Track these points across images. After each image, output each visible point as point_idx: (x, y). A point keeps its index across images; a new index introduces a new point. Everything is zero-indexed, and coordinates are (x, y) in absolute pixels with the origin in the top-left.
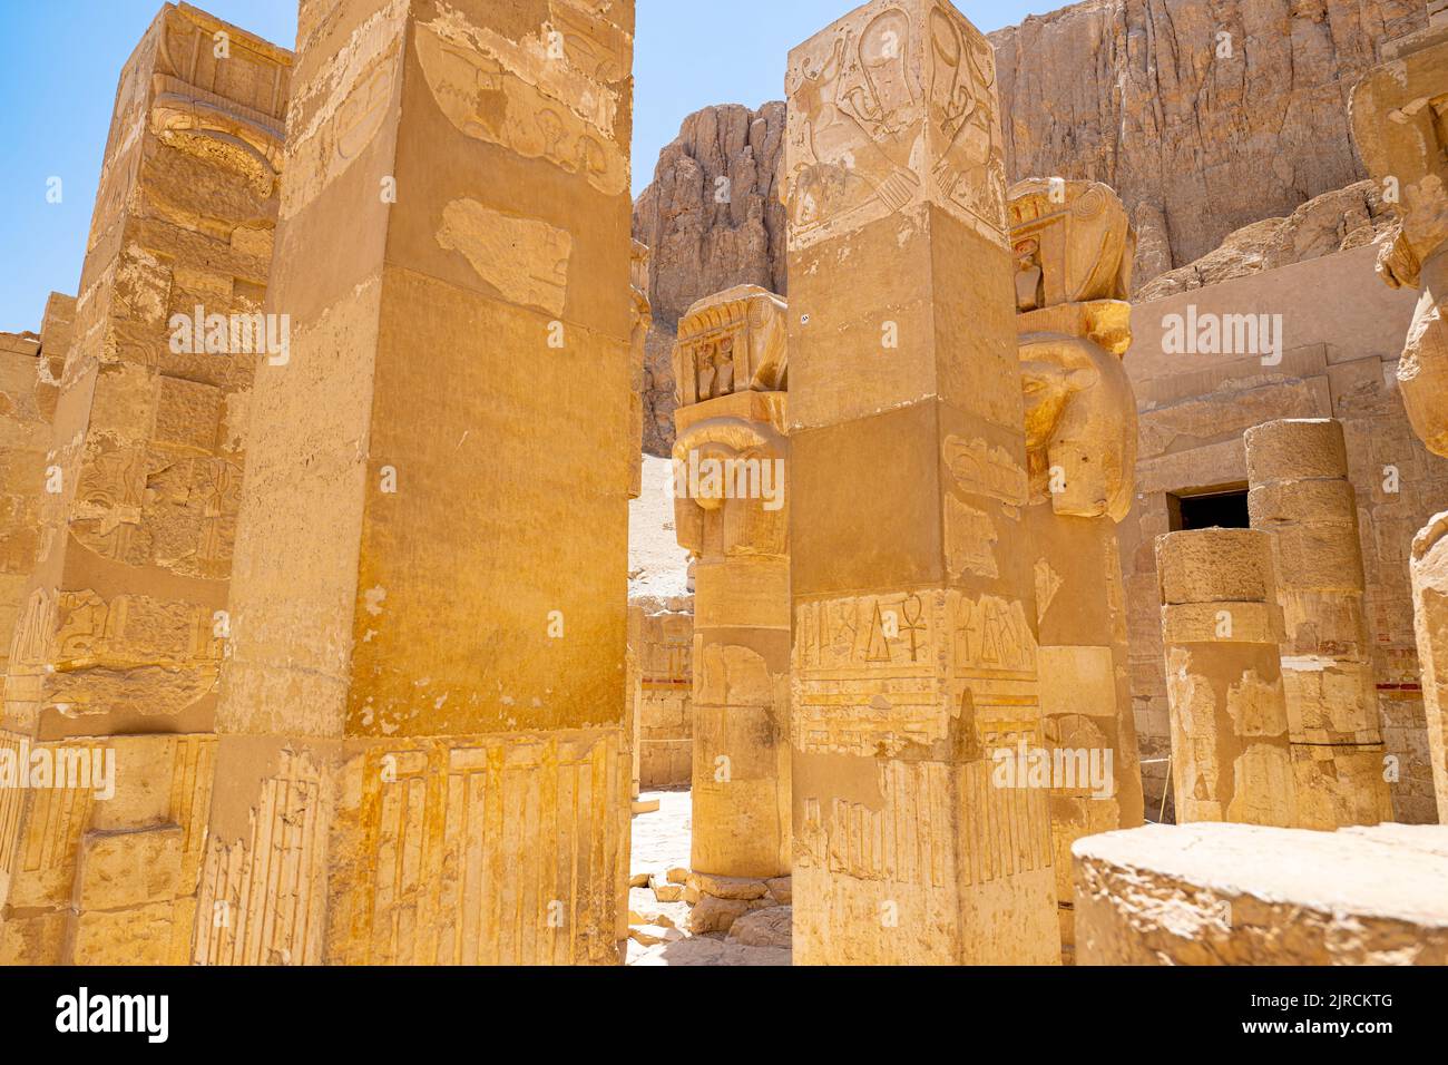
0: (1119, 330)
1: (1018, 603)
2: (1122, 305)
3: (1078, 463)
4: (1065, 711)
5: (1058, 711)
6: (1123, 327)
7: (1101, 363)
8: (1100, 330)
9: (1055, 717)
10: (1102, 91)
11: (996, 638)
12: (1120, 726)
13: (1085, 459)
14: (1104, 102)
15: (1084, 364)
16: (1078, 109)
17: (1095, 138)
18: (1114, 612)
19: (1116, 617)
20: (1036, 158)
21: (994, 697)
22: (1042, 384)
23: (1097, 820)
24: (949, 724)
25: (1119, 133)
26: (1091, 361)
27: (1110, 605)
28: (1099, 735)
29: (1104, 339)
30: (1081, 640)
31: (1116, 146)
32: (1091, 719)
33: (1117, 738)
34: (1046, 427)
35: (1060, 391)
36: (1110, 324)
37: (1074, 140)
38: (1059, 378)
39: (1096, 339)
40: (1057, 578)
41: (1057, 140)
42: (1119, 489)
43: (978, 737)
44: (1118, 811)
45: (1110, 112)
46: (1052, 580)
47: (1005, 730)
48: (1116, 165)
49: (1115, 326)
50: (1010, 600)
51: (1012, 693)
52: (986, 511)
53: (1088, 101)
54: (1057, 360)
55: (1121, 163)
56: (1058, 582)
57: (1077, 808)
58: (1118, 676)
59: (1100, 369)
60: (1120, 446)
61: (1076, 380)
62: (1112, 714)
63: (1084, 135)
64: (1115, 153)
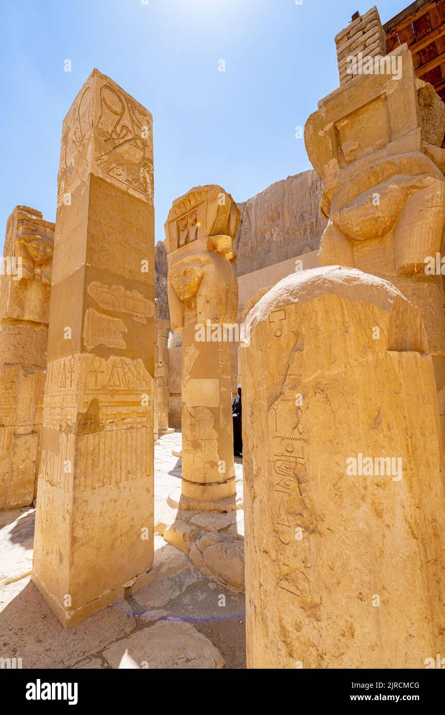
0: (227, 248)
1: (140, 360)
2: (227, 237)
3: (205, 303)
4: (198, 405)
5: (196, 405)
6: (228, 247)
7: (216, 262)
8: (220, 249)
9: (194, 408)
10: (312, 201)
11: (120, 376)
12: (221, 411)
13: (208, 302)
14: (313, 205)
15: (208, 262)
16: (305, 207)
17: (310, 217)
18: (221, 365)
19: (223, 367)
20: (291, 224)
21: (119, 402)
22: (192, 271)
23: (208, 449)
24: (77, 416)
25: (318, 214)
26: (211, 261)
27: (220, 362)
28: (211, 415)
29: (221, 252)
30: (206, 376)
31: (316, 220)
32: (208, 408)
33: (219, 415)
34: (194, 289)
35: (199, 274)
36: (223, 246)
37: (303, 217)
38: (199, 268)
39: (218, 252)
40: (197, 351)
41: (298, 218)
42: (225, 314)
43: (101, 421)
44: (217, 445)
45: (315, 208)
46: (195, 352)
47: (123, 417)
48: (316, 225)
49: (225, 247)
50: (133, 358)
51: (130, 400)
52: (120, 318)
53: (308, 204)
54: (198, 261)
55: (318, 224)
56: (198, 352)
57: (200, 444)
58: (222, 391)
59: (215, 265)
60: (224, 296)
61: (205, 269)
62: (217, 406)
63: (306, 215)
64: (316, 221)
